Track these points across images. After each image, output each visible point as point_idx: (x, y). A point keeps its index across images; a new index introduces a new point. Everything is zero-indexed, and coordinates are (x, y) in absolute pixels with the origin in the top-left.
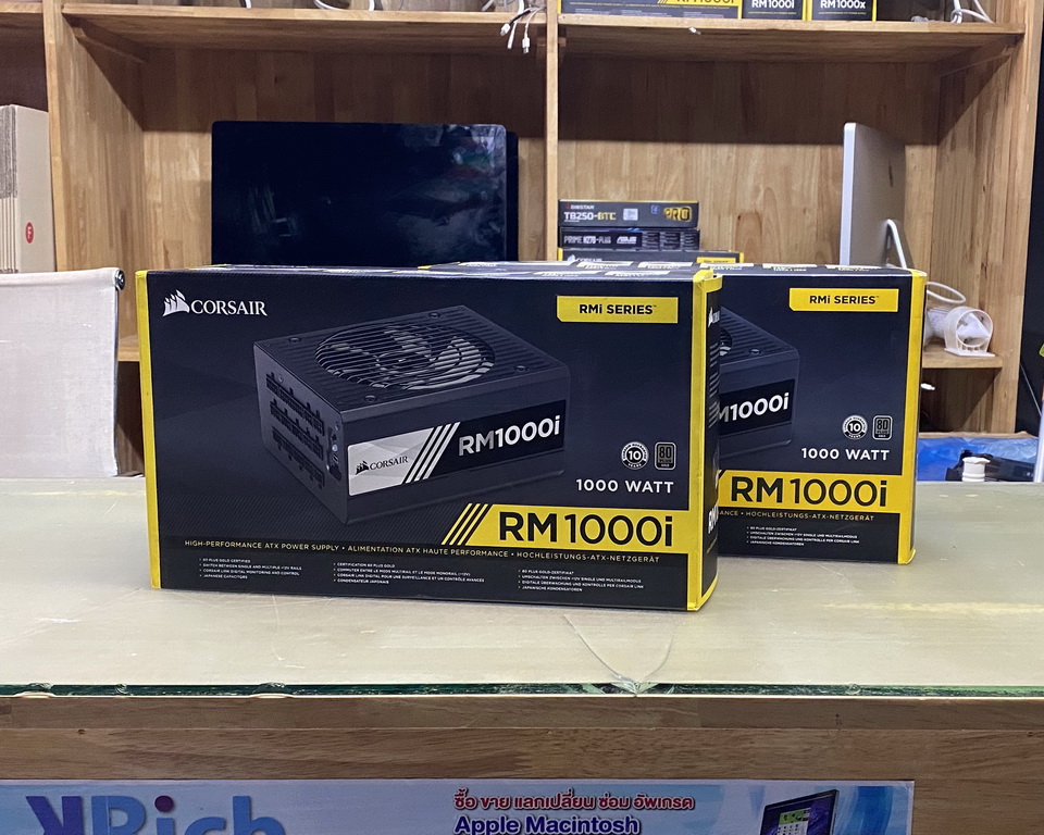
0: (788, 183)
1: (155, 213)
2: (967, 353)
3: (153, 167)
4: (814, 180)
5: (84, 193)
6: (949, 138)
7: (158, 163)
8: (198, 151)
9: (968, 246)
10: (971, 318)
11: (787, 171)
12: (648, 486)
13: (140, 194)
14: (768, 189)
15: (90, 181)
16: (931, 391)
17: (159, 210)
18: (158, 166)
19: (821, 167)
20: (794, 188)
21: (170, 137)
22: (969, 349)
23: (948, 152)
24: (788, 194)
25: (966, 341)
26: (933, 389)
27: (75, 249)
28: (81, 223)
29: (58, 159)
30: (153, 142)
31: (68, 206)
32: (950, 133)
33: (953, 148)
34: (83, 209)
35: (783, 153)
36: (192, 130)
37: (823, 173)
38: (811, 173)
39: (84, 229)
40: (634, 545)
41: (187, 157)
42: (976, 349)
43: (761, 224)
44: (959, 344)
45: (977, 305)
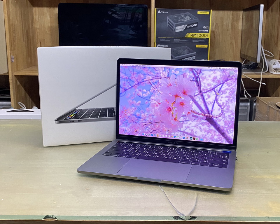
0: (222, 22)
1: (37, 31)
2: (275, 73)
3: (36, 17)
4: (230, 21)
5: (15, 26)
6: (270, 9)
7: (37, 16)
8: (49, 13)
9: (276, 42)
10: (277, 63)
11: (222, 18)
12: (205, 31)
13: (32, 25)
14: (217, 24)
15: (17, 22)
16: (265, 85)
17: (38, 30)
18: (38, 17)
19: (232, 17)
20: (224, 23)
21: (41, 9)
22: (276, 72)
23: (270, 13)
24: (222, 26)
25: (275, 69)
26: (266, 84)
27: (12, 42)
28: (14, 34)
29: (6, 15)
30: (36, 10)
31: (10, 30)
32: (271, 7)
33: (272, 11)
34: (14, 30)
35: (221, 13)
36: (47, 6)
37: (233, 20)
38: (229, 19)
39: (15, 36)
40: (204, 37)
41: (46, 15)
42: (278, 72)
43: (214, 35)
44: (273, 70)
45: (278, 59)
